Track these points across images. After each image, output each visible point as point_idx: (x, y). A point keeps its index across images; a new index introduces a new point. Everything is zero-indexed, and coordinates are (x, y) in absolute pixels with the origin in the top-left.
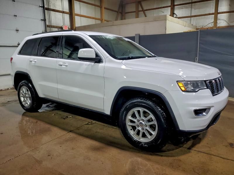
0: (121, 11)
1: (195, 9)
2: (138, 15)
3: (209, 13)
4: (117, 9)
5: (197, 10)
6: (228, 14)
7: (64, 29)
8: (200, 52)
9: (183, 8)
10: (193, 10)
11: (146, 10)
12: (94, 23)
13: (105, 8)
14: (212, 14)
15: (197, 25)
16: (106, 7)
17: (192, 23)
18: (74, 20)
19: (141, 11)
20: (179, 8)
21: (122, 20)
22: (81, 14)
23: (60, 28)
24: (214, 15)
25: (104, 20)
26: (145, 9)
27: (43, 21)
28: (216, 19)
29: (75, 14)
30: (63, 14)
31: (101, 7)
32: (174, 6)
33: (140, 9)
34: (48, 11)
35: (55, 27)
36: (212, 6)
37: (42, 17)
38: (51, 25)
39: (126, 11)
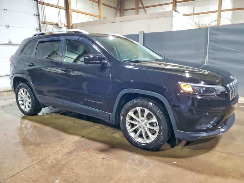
0: (119, 7)
1: (198, 6)
2: (138, 12)
3: (213, 11)
4: (115, 6)
5: (200, 8)
6: (232, 11)
7: (59, 26)
8: (210, 50)
9: (186, 5)
10: (196, 7)
11: (147, 7)
12: (92, 20)
13: (103, 4)
14: (216, 12)
15: (200, 24)
16: (105, 3)
17: (195, 21)
18: (70, 16)
19: (141, 8)
20: (181, 5)
21: (121, 16)
22: (78, 10)
23: (55, 25)
24: (217, 13)
25: (102, 18)
26: (145, 6)
27: (36, 16)
28: (219, 17)
29: (72, 9)
30: (59, 9)
31: (99, 3)
32: (176, 2)
33: (140, 6)
34: (42, 5)
35: (50, 23)
36: (215, 3)
37: (35, 11)
38: (45, 21)
39: (125, 8)
